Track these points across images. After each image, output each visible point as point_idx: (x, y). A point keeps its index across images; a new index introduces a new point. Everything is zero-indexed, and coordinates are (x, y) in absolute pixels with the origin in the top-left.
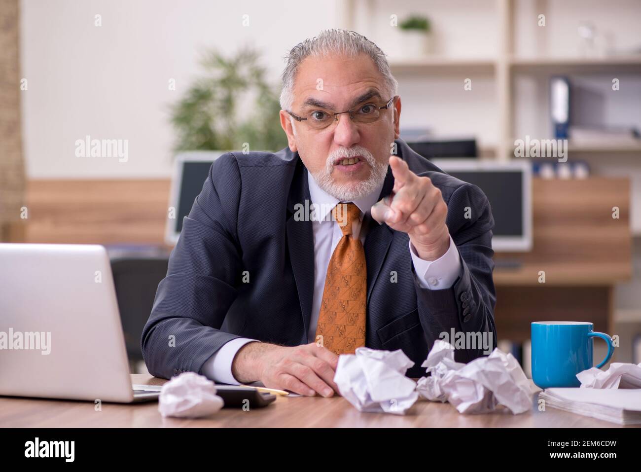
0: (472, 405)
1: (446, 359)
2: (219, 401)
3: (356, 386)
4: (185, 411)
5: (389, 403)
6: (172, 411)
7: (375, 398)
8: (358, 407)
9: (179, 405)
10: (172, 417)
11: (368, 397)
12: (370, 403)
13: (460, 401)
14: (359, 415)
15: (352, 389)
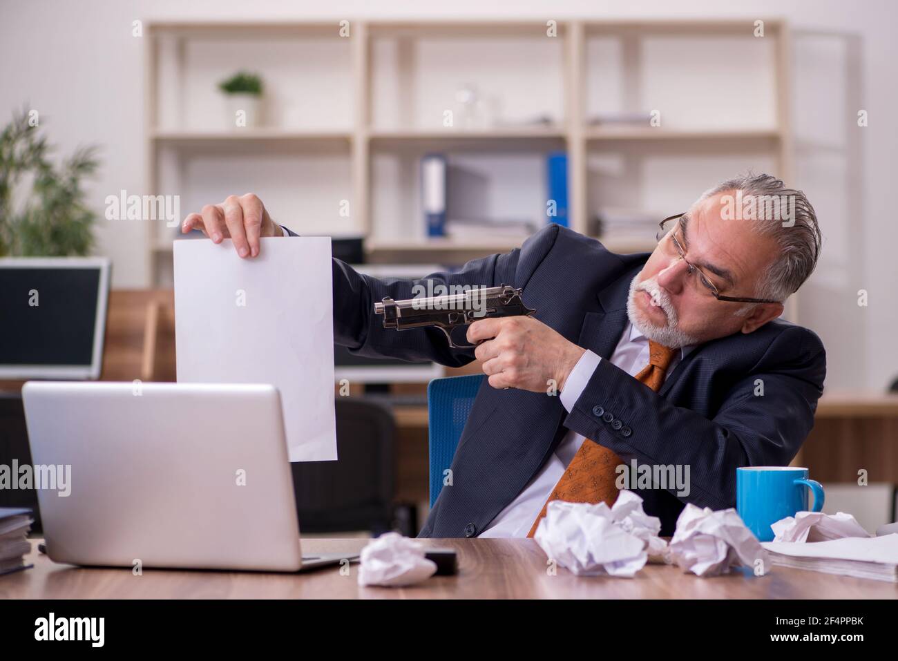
0: (712, 566)
1: (634, 513)
2: (431, 566)
3: (575, 547)
4: (394, 579)
5: (616, 564)
6: (378, 579)
7: (598, 559)
8: (575, 569)
9: (387, 572)
10: (371, 586)
11: (590, 557)
12: (592, 565)
13: (694, 561)
14: (575, 580)
15: (569, 550)
